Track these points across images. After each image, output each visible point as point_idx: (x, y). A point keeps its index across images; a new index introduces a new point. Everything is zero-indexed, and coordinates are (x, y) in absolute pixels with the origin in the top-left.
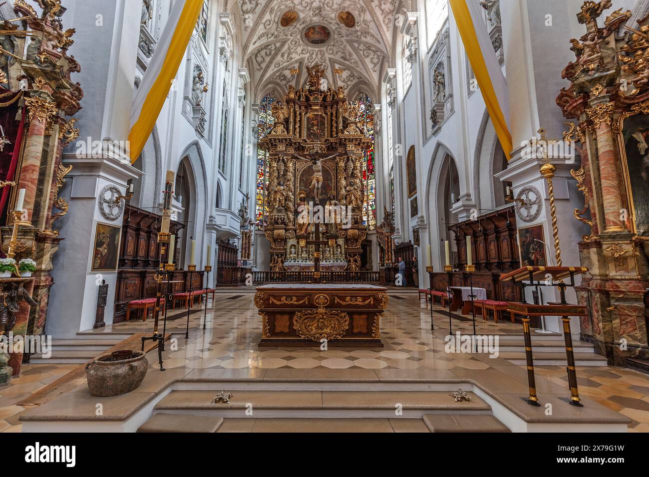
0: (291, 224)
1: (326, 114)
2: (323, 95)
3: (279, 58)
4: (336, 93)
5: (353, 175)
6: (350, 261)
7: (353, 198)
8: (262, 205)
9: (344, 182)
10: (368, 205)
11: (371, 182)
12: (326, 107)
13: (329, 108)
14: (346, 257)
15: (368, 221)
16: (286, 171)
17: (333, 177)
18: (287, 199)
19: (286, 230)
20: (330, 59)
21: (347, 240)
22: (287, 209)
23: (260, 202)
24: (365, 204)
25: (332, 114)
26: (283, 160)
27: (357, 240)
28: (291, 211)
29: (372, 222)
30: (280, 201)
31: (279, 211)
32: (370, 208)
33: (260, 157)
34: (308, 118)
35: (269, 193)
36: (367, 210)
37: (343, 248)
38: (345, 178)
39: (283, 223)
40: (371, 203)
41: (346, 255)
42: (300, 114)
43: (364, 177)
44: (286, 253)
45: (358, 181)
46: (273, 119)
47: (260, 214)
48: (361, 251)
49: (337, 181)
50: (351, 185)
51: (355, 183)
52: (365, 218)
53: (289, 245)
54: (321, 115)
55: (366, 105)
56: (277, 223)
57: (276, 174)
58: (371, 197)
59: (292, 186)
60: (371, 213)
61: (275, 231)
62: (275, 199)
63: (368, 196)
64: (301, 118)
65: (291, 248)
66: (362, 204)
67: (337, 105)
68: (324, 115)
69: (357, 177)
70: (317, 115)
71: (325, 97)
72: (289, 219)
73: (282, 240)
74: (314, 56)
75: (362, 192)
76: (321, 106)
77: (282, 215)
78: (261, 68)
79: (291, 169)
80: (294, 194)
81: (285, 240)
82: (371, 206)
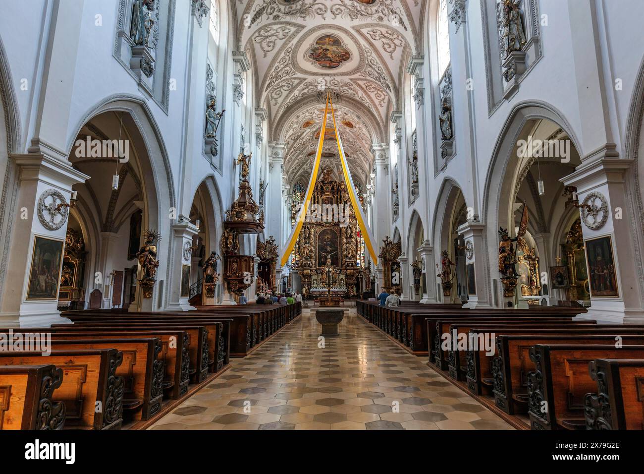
0: (313, 266)
1: (334, 197)
2: (332, 186)
3: (305, 166)
4: (340, 185)
5: (351, 237)
6: (349, 288)
7: (350, 251)
8: (295, 254)
9: (345, 241)
10: (361, 253)
11: (362, 239)
12: (333, 193)
13: (335, 193)
14: (346, 286)
15: (361, 263)
16: (309, 234)
17: (339, 237)
18: (311, 251)
19: (311, 270)
20: (336, 164)
21: (347, 276)
22: (311, 257)
23: (293, 252)
24: (359, 253)
25: (337, 197)
26: (308, 228)
27: (353, 276)
28: (313, 259)
29: (363, 264)
30: (307, 253)
31: (307, 259)
32: (362, 255)
33: (293, 224)
34: (322, 200)
35: (299, 248)
36: (360, 256)
37: (345, 281)
38: (346, 238)
39: (309, 266)
40: (362, 252)
41: (346, 284)
42: (318, 197)
43: (358, 235)
44: (311, 283)
45: (353, 240)
46: (300, 198)
47: (294, 260)
48: (356, 282)
49: (341, 240)
50: (349, 244)
51: (352, 242)
52: (358, 261)
53: (313, 279)
54: (331, 198)
55: (359, 190)
56: (305, 267)
57: (303, 236)
58: (362, 248)
59: (313, 243)
60: (362, 258)
61: (305, 271)
62: (304, 252)
63: (360, 248)
64: (318, 200)
65: (314, 281)
66: (357, 254)
67: (341, 192)
68: (332, 197)
69: (353, 237)
70: (328, 198)
71: (333, 186)
72: (312, 263)
73: (308, 276)
74: (326, 162)
75: (357, 246)
76: (330, 192)
77: (308, 262)
78: (294, 172)
79: (313, 233)
80: (315, 248)
81: (310, 276)
82: (363, 254)
